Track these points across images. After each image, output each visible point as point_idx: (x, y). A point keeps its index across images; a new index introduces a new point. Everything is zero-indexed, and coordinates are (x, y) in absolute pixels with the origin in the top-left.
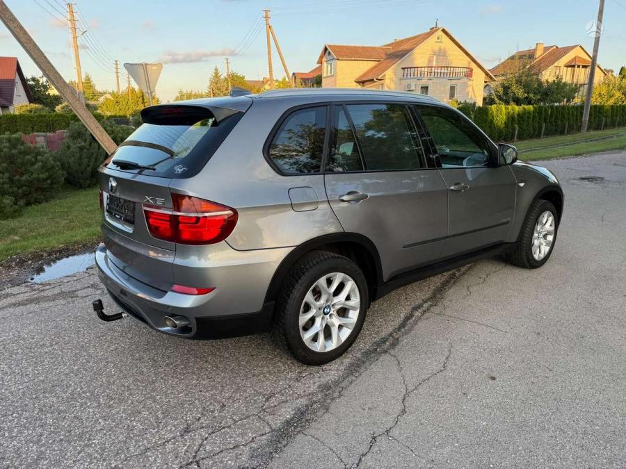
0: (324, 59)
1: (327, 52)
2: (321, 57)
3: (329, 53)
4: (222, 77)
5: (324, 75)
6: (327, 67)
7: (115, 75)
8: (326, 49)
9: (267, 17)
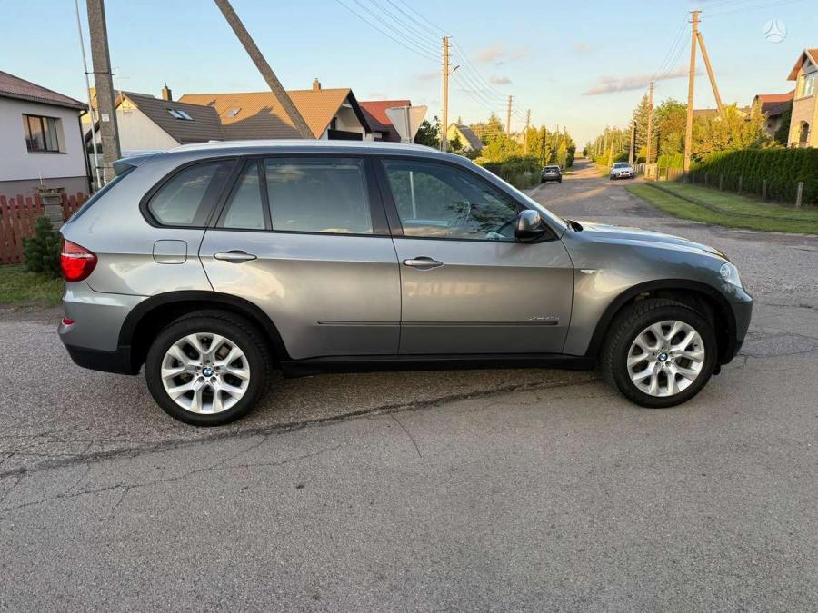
0: (801, 72)
1: (807, 63)
2: (797, 69)
3: (810, 64)
4: (655, 107)
5: (798, 96)
6: (805, 84)
7: (507, 113)
8: (805, 57)
9: (695, 21)
